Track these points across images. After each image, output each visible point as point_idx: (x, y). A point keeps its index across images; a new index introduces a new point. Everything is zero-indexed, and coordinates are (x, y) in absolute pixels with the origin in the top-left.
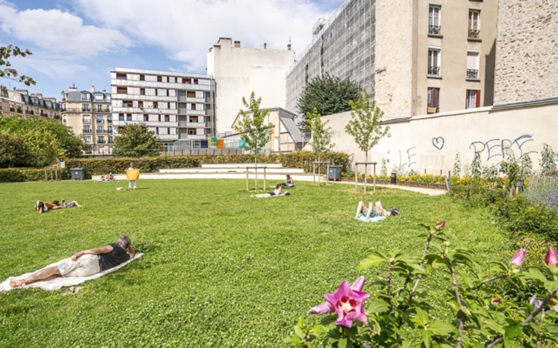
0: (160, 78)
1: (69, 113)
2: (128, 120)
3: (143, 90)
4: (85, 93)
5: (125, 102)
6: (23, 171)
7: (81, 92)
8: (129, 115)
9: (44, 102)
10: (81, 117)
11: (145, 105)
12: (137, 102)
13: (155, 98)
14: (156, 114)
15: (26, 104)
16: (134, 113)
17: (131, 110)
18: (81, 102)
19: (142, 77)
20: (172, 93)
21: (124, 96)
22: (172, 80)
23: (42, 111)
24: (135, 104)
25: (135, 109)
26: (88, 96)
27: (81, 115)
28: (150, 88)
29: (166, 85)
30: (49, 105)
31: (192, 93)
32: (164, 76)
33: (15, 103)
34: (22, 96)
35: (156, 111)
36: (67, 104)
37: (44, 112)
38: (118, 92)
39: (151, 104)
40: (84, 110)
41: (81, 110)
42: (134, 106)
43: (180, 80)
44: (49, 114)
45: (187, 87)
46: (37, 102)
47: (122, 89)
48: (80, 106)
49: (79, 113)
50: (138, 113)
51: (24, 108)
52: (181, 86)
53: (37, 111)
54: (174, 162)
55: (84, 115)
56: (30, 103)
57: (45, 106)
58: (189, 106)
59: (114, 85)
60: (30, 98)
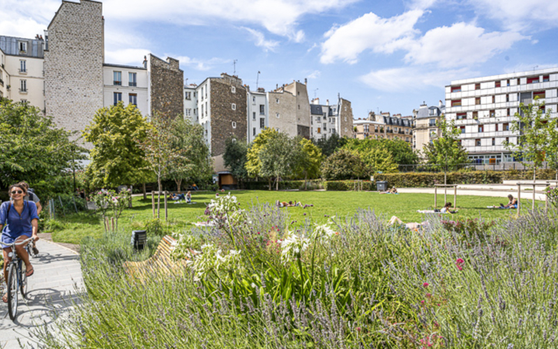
0: (498, 84)
1: (418, 129)
2: (461, 132)
3: (478, 99)
4: (432, 108)
5: (458, 114)
7: (429, 108)
8: (463, 127)
9: (402, 120)
10: (428, 132)
11: (480, 114)
12: (471, 114)
13: (492, 106)
14: (492, 123)
15: (387, 124)
16: (467, 125)
17: (465, 122)
18: (428, 118)
19: (478, 86)
20: (513, 97)
21: (458, 109)
22: (513, 82)
23: (400, 129)
24: (470, 115)
25: (470, 118)
26: (435, 111)
27: (429, 130)
28: (486, 96)
29: (505, 90)
30: (406, 123)
31: (541, 93)
32: (503, 79)
33: (379, 125)
34: (385, 118)
35: (492, 120)
36: (417, 121)
37: (402, 130)
38: (452, 106)
39: (487, 113)
40: (431, 125)
41: (428, 126)
42: (468, 118)
43: (523, 81)
44: (406, 131)
45: (535, 86)
46: (396, 122)
47: (456, 102)
48: (427, 122)
49: (427, 128)
50: (472, 125)
51: (385, 129)
52: (525, 87)
53: (396, 129)
54: (470, 177)
55: (431, 130)
56: (391, 123)
57: (403, 125)
58: (535, 109)
59: (448, 99)
60: (390, 119)
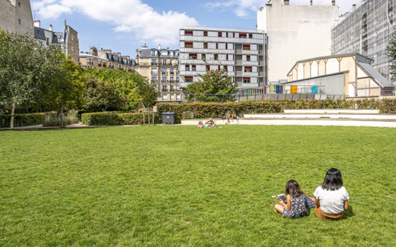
0: (220, 34)
1: (141, 67)
2: (193, 70)
3: (206, 45)
4: (154, 50)
5: (191, 55)
6: (120, 115)
7: (151, 50)
8: (194, 66)
9: (122, 59)
10: (150, 70)
11: (208, 57)
12: (200, 55)
13: (216, 51)
14: (216, 65)
15: (109, 60)
16: (198, 64)
17: (195, 62)
18: (151, 57)
19: (206, 33)
20: (230, 46)
21: (190, 50)
22: (230, 35)
23: (120, 66)
24: (199, 56)
25: (199, 60)
26: (156, 53)
27: (150, 68)
28: (211, 42)
29: (226, 40)
30: (125, 61)
31: (247, 47)
32: (224, 32)
33: (102, 60)
34: (107, 54)
35: (216, 62)
36: (140, 59)
37: (121, 67)
38: (186, 47)
39: (212, 56)
40: (152, 64)
41: (150, 64)
42: (198, 58)
43: (237, 35)
44: (125, 68)
45: (243, 41)
46: (117, 59)
47: (189, 44)
48: (149, 61)
49: (149, 67)
50: (201, 64)
51: (108, 64)
52: (237, 40)
53: (116, 66)
55: (152, 68)
56: (113, 60)
57: (122, 62)
58: (244, 58)
59: (182, 41)
60: (112, 56)
